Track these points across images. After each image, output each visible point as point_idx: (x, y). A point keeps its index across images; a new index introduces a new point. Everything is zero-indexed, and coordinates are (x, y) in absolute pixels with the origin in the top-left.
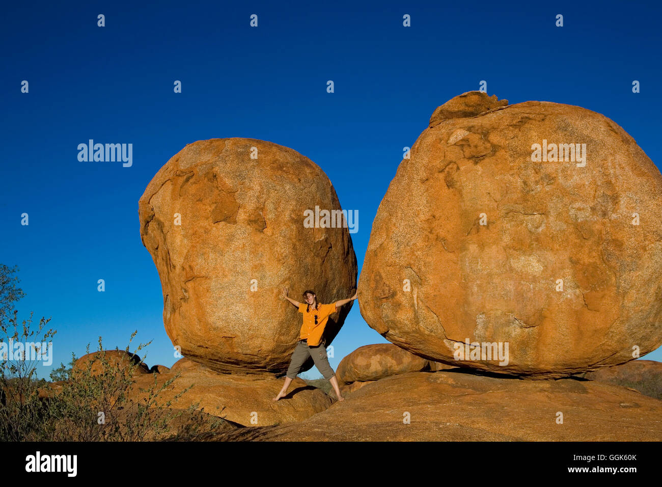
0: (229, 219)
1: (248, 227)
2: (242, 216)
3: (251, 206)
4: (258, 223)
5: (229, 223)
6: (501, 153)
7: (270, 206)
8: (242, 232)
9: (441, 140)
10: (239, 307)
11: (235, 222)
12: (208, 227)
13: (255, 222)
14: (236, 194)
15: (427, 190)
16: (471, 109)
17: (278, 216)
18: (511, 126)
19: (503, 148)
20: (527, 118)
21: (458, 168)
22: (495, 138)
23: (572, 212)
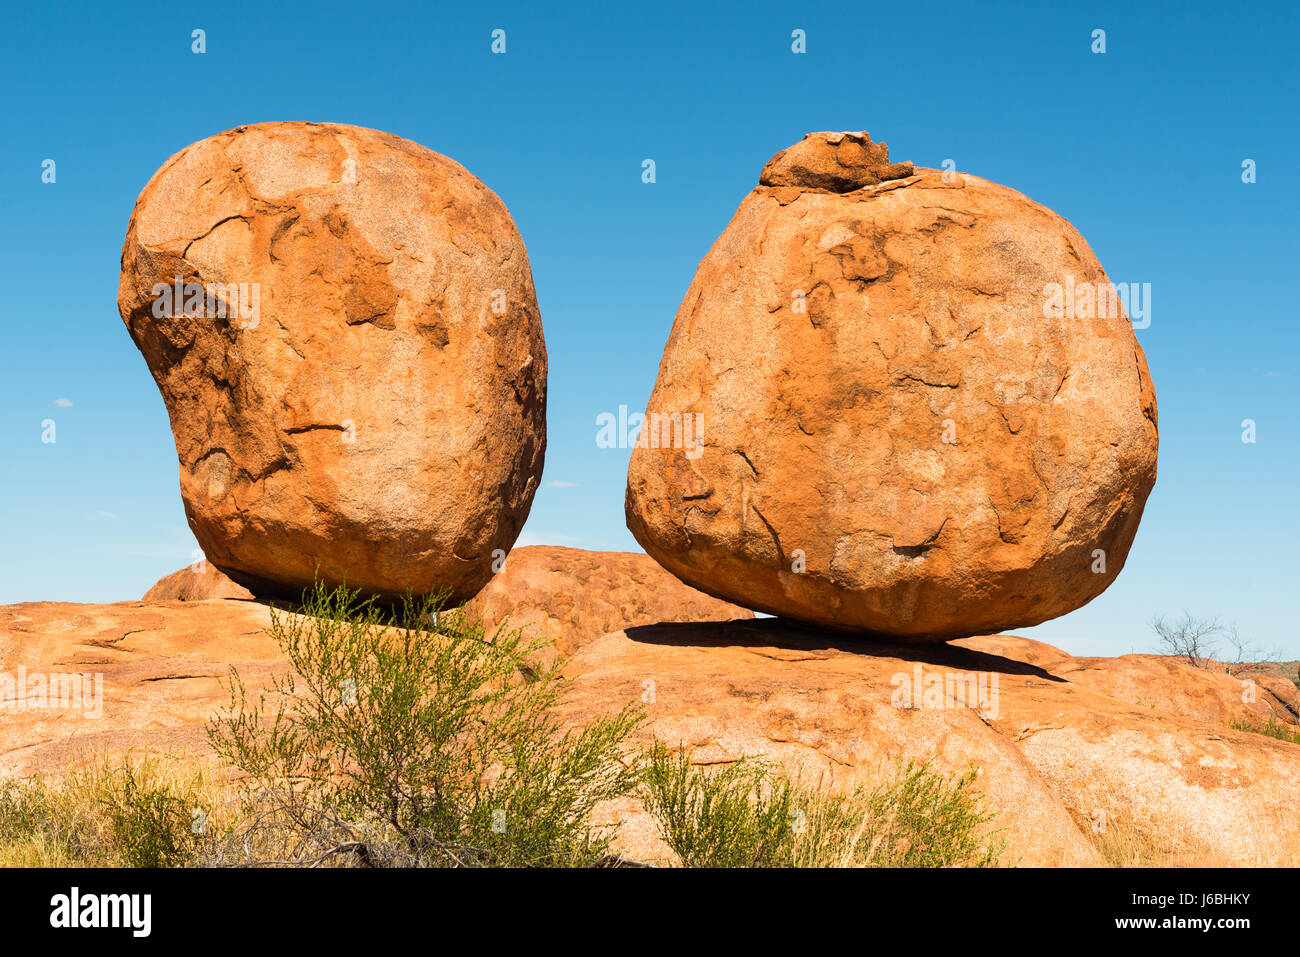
0: (380, 317)
1: (418, 337)
2: (403, 315)
3: (421, 295)
4: (436, 333)
5: (382, 326)
6: (901, 278)
7: (453, 298)
8: (406, 348)
9: (805, 239)
10: (400, 488)
11: (392, 327)
12: (338, 329)
13: (431, 328)
14: (389, 267)
15: (778, 326)
16: (845, 174)
17: (467, 320)
18: (921, 230)
19: (906, 269)
20: (947, 219)
21: (832, 294)
22: (895, 249)
23: (998, 387)
